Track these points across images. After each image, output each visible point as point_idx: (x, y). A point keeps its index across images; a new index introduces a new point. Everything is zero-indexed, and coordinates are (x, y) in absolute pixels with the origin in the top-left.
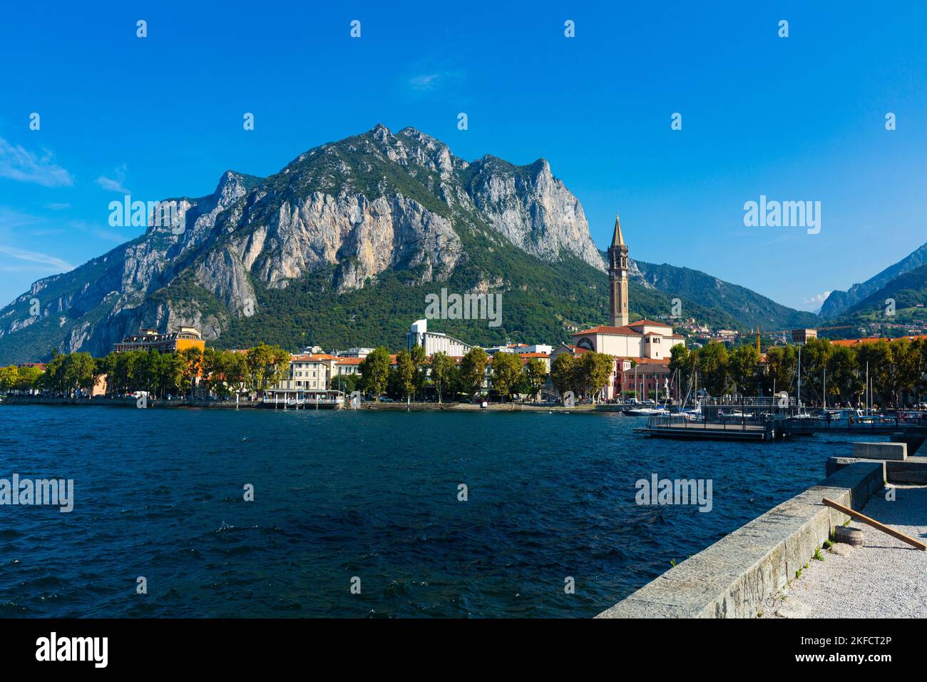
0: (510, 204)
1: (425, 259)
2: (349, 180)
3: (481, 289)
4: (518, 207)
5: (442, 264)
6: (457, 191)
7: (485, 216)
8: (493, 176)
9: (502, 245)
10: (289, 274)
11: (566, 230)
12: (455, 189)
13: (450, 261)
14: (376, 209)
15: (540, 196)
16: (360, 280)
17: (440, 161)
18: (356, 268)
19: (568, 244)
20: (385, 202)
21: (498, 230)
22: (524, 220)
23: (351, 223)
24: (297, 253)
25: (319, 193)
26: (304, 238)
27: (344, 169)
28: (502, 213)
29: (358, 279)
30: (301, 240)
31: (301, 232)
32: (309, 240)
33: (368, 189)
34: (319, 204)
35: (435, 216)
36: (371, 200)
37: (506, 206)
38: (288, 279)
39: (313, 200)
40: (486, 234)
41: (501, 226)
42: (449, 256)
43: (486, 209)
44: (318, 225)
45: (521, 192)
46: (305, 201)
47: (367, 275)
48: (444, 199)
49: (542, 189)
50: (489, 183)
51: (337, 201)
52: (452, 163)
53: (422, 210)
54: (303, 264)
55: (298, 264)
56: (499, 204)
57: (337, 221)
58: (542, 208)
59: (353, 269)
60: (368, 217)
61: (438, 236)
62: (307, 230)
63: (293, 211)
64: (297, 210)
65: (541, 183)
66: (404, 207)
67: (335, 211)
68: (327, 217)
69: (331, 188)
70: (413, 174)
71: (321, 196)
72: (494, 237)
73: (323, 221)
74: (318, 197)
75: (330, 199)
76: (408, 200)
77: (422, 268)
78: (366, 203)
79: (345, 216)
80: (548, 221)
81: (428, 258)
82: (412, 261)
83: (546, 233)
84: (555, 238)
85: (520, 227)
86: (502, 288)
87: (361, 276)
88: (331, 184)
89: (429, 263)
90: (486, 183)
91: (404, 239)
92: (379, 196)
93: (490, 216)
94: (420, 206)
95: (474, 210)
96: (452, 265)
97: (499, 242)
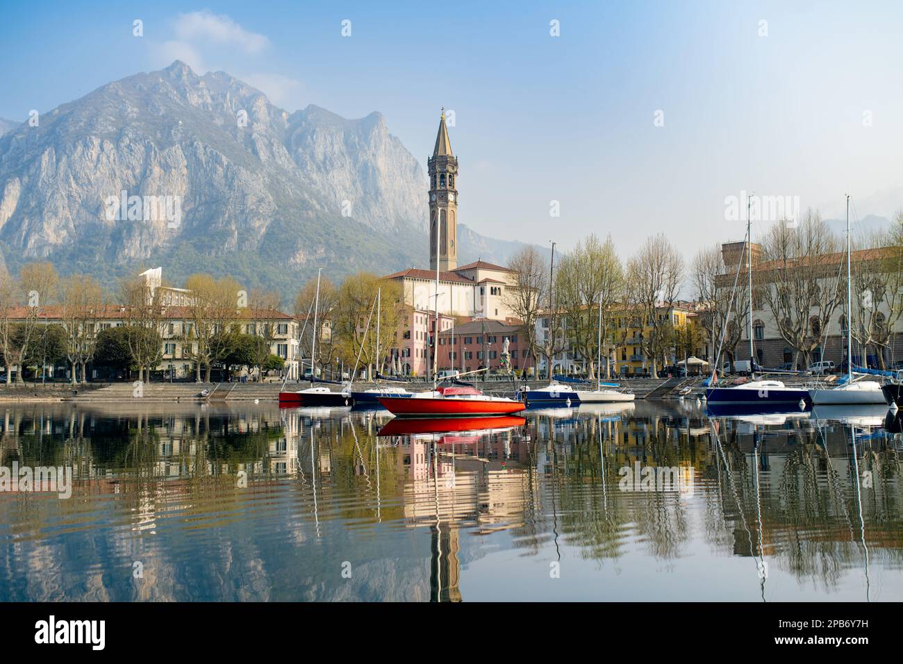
0: (337, 164)
1: (229, 222)
2: (133, 124)
3: (298, 260)
4: (348, 167)
5: (249, 230)
6: (273, 145)
7: (307, 176)
8: (317, 129)
9: (326, 210)
10: (52, 239)
11: (404, 197)
12: (270, 142)
13: (260, 226)
14: (168, 160)
15: (374, 155)
16: (146, 247)
17: (254, 109)
18: (141, 234)
19: (406, 212)
20: (180, 152)
21: (323, 193)
22: (354, 183)
23: (134, 177)
24: (64, 213)
25: (93, 137)
26: (74, 194)
27: (129, 110)
28: (328, 172)
29: (143, 246)
30: (70, 196)
31: (70, 186)
32: (80, 197)
33: (159, 135)
34: (94, 153)
35: (243, 171)
36: (162, 149)
37: (332, 165)
38: (51, 245)
39: (86, 146)
40: (307, 196)
41: (327, 188)
42: (259, 219)
43: (309, 168)
44: (92, 178)
45: (352, 149)
46: (75, 147)
47: (155, 241)
48: (255, 152)
49: (375, 146)
50: (312, 138)
51: (117, 147)
52: (269, 113)
53: (226, 163)
54: (72, 226)
55: (66, 227)
56: (324, 163)
57: (118, 173)
58: (376, 169)
59: (137, 234)
60: (157, 170)
61: (246, 195)
62: (77, 183)
63: (58, 161)
64: (64, 159)
65: (375, 140)
66: (203, 158)
67: (114, 160)
68: (104, 169)
69: (110, 133)
70: (219, 122)
71: (96, 142)
72: (318, 200)
73: (98, 172)
74: (92, 143)
75: (109, 146)
76: (209, 150)
77: (225, 234)
78: (155, 152)
79: (128, 167)
80: (383, 184)
81: (233, 222)
82: (213, 225)
83: (380, 198)
84: (390, 205)
85: (349, 191)
86: (323, 260)
87: (147, 243)
88: (110, 128)
89: (234, 228)
90: (309, 137)
91: (203, 198)
92: (172, 144)
93: (314, 176)
94: (224, 158)
95: (293, 168)
96: (263, 230)
97: (322, 207)
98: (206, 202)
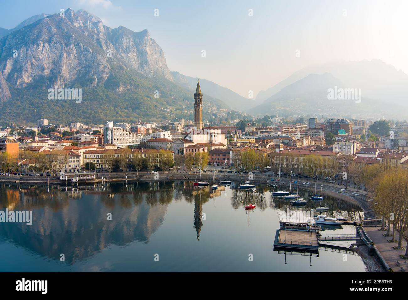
0: (131, 50)
1: (93, 75)
2: (55, 36)
3: (120, 90)
4: (135, 51)
5: (101, 78)
6: (107, 43)
7: (120, 55)
8: (124, 36)
9: (129, 69)
10: (26, 81)
11: (156, 63)
12: (106, 42)
13: (105, 76)
14: (70, 51)
15: (145, 47)
16: (62, 84)
17: (99, 27)
18: (60, 79)
19: (157, 69)
20: (74, 48)
21: (127, 62)
22: (138, 57)
23: (57, 57)
24: (30, 71)
25: (40, 41)
26: (34, 63)
27: (53, 30)
28: (128, 53)
29: (61, 84)
30: (32, 64)
31: (32, 61)
32: (36, 65)
33: (65, 41)
34: (41, 47)
35: (98, 55)
36: (67, 46)
37: (130, 51)
38: (26, 83)
39: (38, 45)
40: (121, 64)
41: (128, 60)
42: (105, 74)
43: (121, 52)
44: (41, 57)
45: (137, 45)
46: (34, 45)
47: (65, 82)
48: (101, 47)
49: (146, 43)
50: (122, 39)
51: (50, 46)
52: (104, 29)
53: (92, 52)
54: (34, 76)
55: (31, 76)
56: (126, 49)
57: (50, 55)
58: (146, 52)
59: (59, 79)
60: (65, 55)
61: (100, 64)
62: (35, 60)
63: (27, 51)
64: (30, 50)
65: (146, 41)
66: (82, 50)
67: (49, 51)
68: (45, 54)
69: (46, 40)
70: (86, 34)
71: (42, 43)
72: (125, 65)
73: (43, 55)
74: (40, 44)
75: (46, 45)
76: (85, 47)
77: (92, 80)
78: (65, 47)
79: (54, 53)
80: (149, 58)
81: (95, 75)
82: (88, 76)
83: (148, 64)
84: (152, 66)
85: (136, 61)
86: (129, 90)
87: (63, 83)
88: (46, 37)
89: (95, 77)
90: (121, 39)
91: (83, 66)
92: (71, 44)
93: (123, 55)
94: (91, 50)
95: (115, 52)
96: (106, 78)
97: (127, 68)
98: (84, 67)
